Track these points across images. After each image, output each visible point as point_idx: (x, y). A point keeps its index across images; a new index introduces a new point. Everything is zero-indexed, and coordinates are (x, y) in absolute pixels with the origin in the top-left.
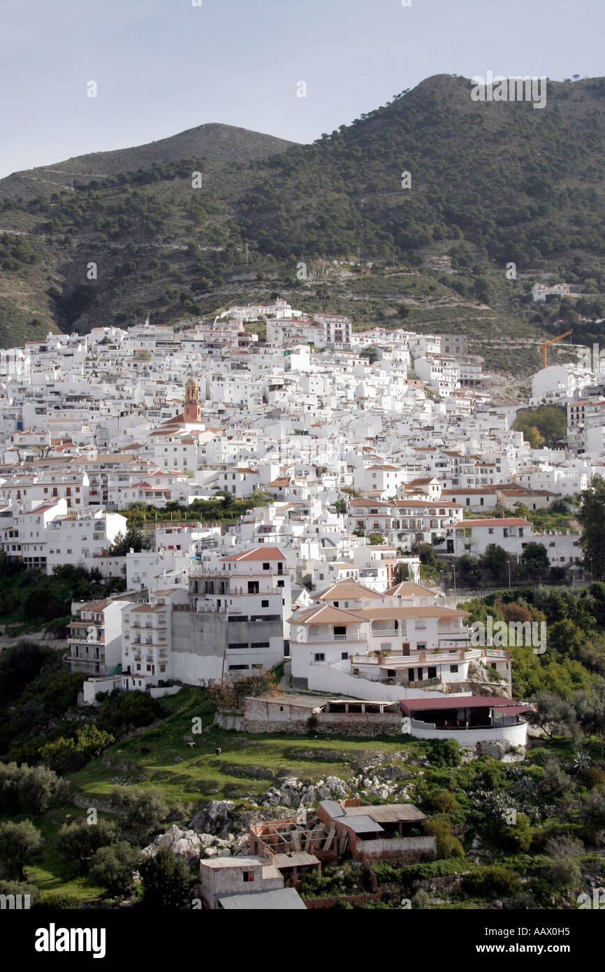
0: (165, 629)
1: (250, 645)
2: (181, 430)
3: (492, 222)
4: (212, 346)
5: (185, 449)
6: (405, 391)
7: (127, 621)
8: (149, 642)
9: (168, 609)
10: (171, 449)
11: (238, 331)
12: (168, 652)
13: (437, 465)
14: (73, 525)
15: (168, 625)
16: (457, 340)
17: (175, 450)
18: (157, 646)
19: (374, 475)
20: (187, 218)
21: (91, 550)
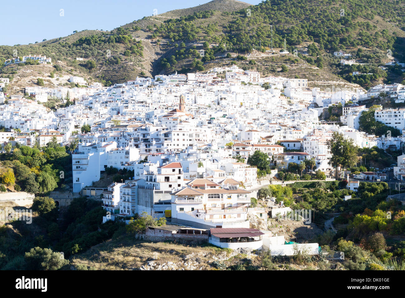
0: (135, 195)
1: (164, 203)
2: (175, 115)
3: (326, 35)
4: (201, 82)
5: (174, 123)
6: (278, 101)
7: (121, 192)
8: (128, 201)
9: (136, 187)
10: (168, 122)
11: (213, 77)
12: (136, 205)
13: (277, 130)
14: (117, 152)
15: (136, 194)
16: (304, 81)
17: (170, 123)
18: (131, 202)
19: (249, 134)
20: (205, 33)
21: (124, 163)
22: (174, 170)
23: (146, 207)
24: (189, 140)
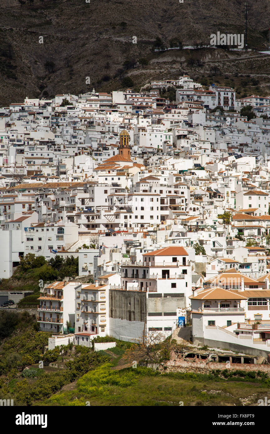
0: (105, 302)
1: (163, 314)
2: (116, 166)
4: (138, 108)
5: (119, 179)
7: (78, 297)
9: (106, 288)
10: (109, 179)
11: (155, 98)
12: (107, 318)
14: (43, 230)
15: (106, 299)
17: (113, 179)
18: (99, 313)
21: (55, 248)
22: (175, 260)
23: (130, 320)
24: (159, 208)
